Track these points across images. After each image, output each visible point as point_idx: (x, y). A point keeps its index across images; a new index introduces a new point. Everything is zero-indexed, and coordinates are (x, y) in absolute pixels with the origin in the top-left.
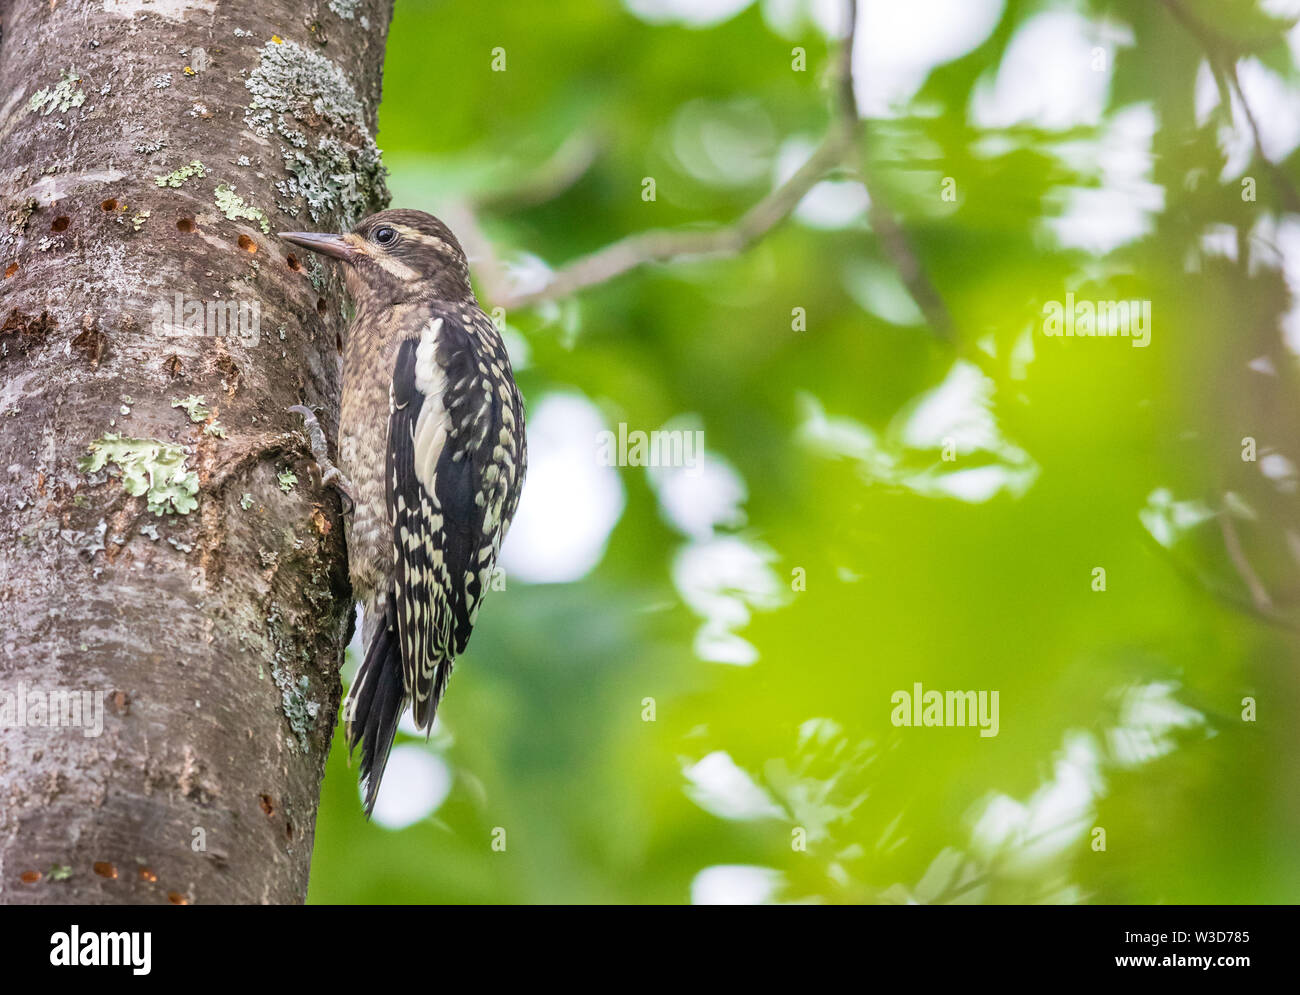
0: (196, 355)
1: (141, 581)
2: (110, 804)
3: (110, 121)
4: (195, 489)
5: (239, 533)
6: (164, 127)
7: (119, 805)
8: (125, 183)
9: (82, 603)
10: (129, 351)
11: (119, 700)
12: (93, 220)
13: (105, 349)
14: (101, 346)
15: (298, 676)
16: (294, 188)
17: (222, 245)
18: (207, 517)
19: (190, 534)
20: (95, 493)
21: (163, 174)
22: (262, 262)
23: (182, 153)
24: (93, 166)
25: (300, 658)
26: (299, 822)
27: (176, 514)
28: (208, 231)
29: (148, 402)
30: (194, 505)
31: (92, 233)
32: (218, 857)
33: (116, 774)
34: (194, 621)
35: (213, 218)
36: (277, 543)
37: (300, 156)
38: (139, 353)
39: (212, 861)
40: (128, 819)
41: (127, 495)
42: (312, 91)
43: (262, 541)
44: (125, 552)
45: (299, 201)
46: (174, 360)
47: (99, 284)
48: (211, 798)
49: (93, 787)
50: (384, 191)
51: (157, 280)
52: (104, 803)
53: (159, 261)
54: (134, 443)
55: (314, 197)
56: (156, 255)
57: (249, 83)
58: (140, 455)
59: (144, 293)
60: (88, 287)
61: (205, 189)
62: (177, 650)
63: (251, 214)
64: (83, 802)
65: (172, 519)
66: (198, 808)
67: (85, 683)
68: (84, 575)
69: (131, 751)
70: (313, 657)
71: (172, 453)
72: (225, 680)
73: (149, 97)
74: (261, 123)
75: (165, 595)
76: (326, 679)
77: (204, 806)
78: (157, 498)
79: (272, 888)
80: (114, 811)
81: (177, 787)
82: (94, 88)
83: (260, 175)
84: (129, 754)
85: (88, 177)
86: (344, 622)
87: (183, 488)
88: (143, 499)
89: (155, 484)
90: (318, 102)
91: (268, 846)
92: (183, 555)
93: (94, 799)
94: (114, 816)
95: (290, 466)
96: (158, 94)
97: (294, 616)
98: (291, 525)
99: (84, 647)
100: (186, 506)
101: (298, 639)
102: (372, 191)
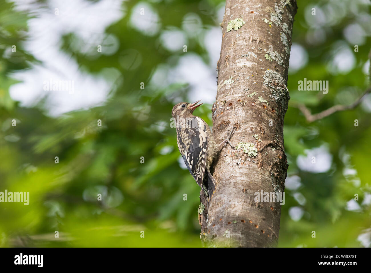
0: (256, 127)
1: (247, 168)
2: (243, 209)
3: (239, 85)
4: (257, 151)
5: (265, 159)
6: (249, 86)
7: (245, 209)
8: (242, 96)
9: (237, 173)
10: (244, 127)
11: (244, 190)
12: (236, 103)
13: (239, 127)
14: (239, 126)
15: (277, 185)
16: (272, 96)
17: (260, 107)
18: (259, 157)
19: (256, 159)
20: (239, 153)
21: (249, 94)
22: (267, 110)
23: (252, 91)
24: (236, 93)
25: (277, 182)
26: (278, 211)
27: (253, 156)
28: (257, 105)
29: (248, 136)
30: (257, 154)
31: (236, 106)
32: (263, 218)
33: (244, 204)
34: (258, 175)
35: (258, 102)
36: (272, 161)
37: (273, 90)
38: (246, 127)
39: (262, 219)
40: (247, 212)
41: (245, 153)
42: (275, 79)
43: (269, 160)
44: (244, 163)
45: (274, 99)
46: (252, 128)
47: (238, 115)
48: (262, 207)
49: (240, 206)
50: (289, 96)
51: (248, 114)
52: (242, 209)
53: (249, 110)
54: (245, 143)
55: (276, 98)
56: (248, 109)
57: (264, 77)
58: (247, 146)
59: (246, 116)
60: (236, 115)
61: (256, 97)
62: (255, 181)
63: (265, 101)
64: (239, 209)
65: (253, 157)
66: (259, 209)
67: (238, 187)
68: (237, 168)
69: (247, 199)
70: (279, 181)
71: (252, 145)
72: (264, 186)
73: (246, 81)
74: (266, 85)
75: (252, 171)
76: (282, 185)
77: (260, 209)
78: (250, 153)
79: (273, 223)
80: (244, 210)
81: (256, 205)
82: (236, 79)
83: (266, 94)
84: (246, 200)
85: (235, 96)
86: (285, 175)
87: (255, 151)
88: (247, 153)
89: (250, 151)
90: (276, 80)
91: (273, 216)
92: (255, 163)
93: (240, 208)
94: (244, 211)
95: (274, 147)
96: (247, 80)
97: (276, 174)
98: (275, 157)
99: (238, 181)
100: (255, 154)
101: (277, 178)
102: (287, 96)
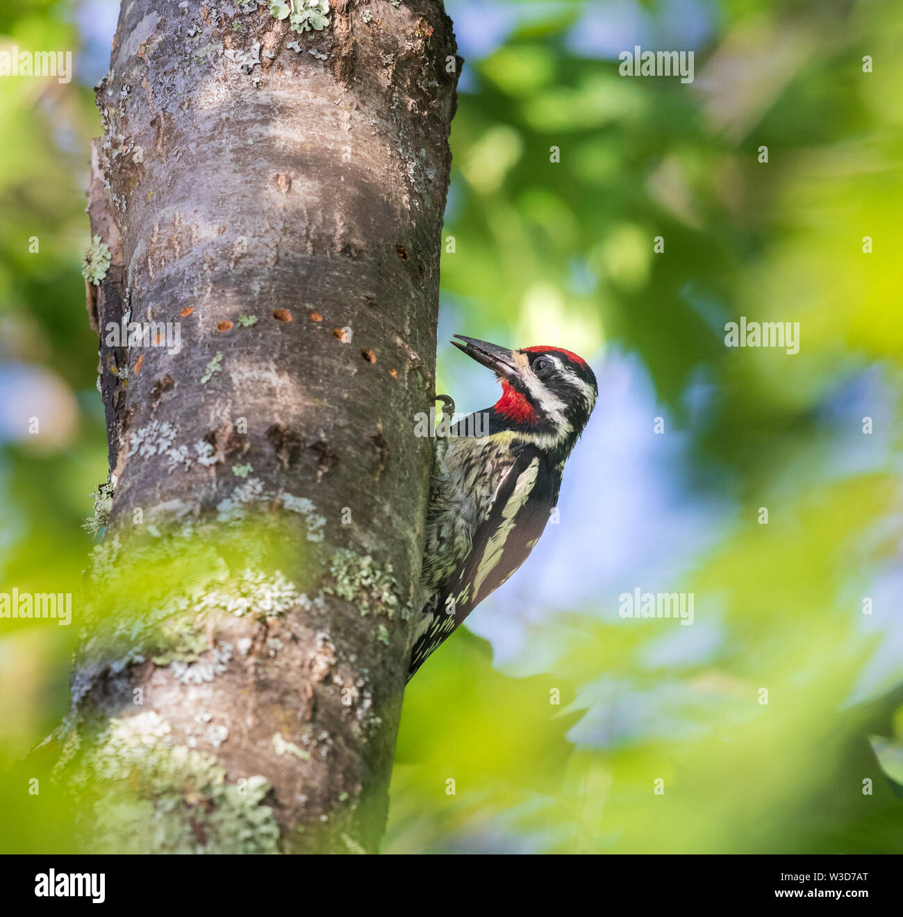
1: (291, 86)
2: (281, 263)
4: (326, 10)
5: (363, 42)
7: (288, 264)
9: (246, 106)
15: (418, 150)
18: (337, 31)
19: (325, 45)
20: (249, 19)
25: (418, 135)
26: (428, 264)
27: (313, 31)
30: (327, 22)
32: (368, 298)
33: (284, 239)
34: (334, 114)
36: (392, 46)
39: (365, 303)
40: (296, 273)
41: (274, 19)
43: (381, 46)
44: (276, 63)
48: (360, 252)
49: (267, 250)
52: (277, 263)
62: (323, 138)
64: (260, 264)
65: (310, 33)
66: (350, 260)
67: (254, 169)
68: (246, 84)
69: (294, 220)
70: (427, 133)
72: (362, 158)
76: (439, 150)
77: (354, 259)
78: (297, 19)
79: (412, 318)
80: (285, 269)
81: (333, 245)
84: (292, 223)
86: (449, 102)
87: (317, 9)
88: (286, 21)
89: (295, 8)
91: (406, 286)
92: (321, 62)
93: (268, 260)
94: (286, 272)
97: (411, 103)
98: (403, 31)
99: (250, 142)
100: (321, 24)
101: (416, 120)
